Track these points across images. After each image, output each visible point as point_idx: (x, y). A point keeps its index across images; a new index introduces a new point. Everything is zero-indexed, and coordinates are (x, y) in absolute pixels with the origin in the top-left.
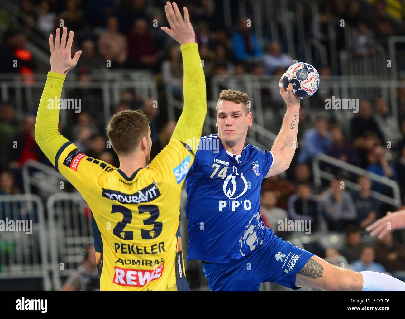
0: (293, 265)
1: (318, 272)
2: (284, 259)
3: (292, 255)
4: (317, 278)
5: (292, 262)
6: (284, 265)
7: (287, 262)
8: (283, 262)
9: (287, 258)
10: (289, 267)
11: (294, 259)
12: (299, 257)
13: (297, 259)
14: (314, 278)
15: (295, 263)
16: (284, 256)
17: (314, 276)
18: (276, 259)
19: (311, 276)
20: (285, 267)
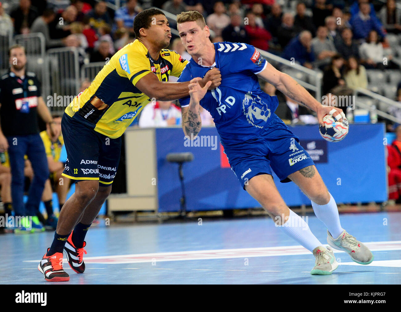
0: (299, 160)
1: (310, 173)
2: (296, 151)
3: (302, 153)
4: (307, 177)
5: (300, 158)
6: (292, 155)
7: (296, 155)
8: (294, 153)
9: (299, 152)
10: (295, 159)
11: (303, 157)
12: (307, 158)
13: (305, 159)
14: (304, 176)
15: (302, 160)
16: (298, 149)
17: (305, 174)
18: (290, 148)
19: (303, 173)
20: (292, 157)
